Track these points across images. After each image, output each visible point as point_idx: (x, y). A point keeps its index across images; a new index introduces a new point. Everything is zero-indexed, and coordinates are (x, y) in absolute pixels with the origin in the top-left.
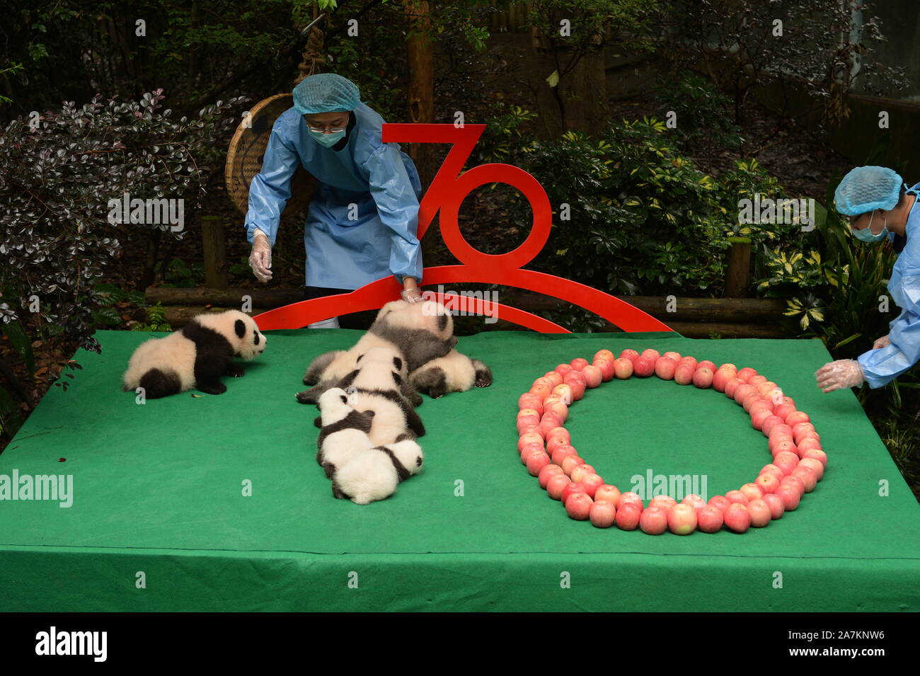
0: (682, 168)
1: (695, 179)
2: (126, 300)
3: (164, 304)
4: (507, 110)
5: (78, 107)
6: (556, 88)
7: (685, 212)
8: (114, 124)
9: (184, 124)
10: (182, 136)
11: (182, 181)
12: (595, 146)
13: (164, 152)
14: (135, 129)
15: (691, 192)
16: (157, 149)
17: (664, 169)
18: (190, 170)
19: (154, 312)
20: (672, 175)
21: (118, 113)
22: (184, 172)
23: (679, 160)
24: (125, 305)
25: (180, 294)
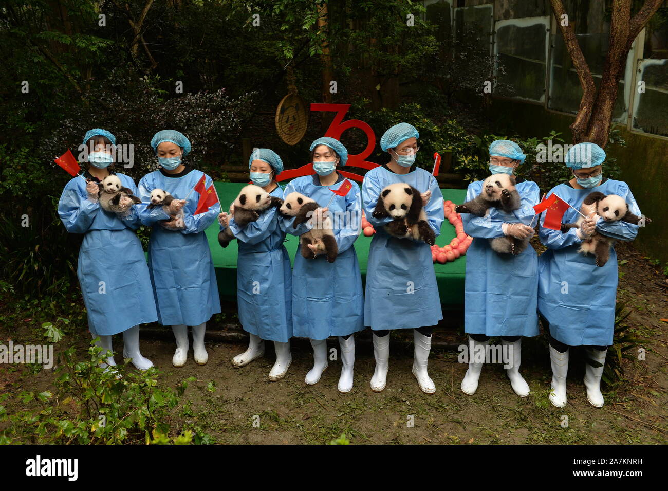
0: (427, 123)
1: (432, 127)
2: (214, 170)
3: (227, 172)
4: (360, 99)
5: (193, 95)
6: (379, 91)
7: (427, 140)
8: (207, 102)
9: (233, 102)
10: (232, 107)
11: (232, 124)
12: (394, 114)
13: (225, 112)
14: (215, 104)
15: (430, 132)
16: (223, 112)
17: (420, 123)
18: (235, 120)
19: (224, 175)
20: (423, 125)
21: (209, 97)
22: (233, 121)
23: (426, 120)
24: (213, 172)
25: (234, 168)
